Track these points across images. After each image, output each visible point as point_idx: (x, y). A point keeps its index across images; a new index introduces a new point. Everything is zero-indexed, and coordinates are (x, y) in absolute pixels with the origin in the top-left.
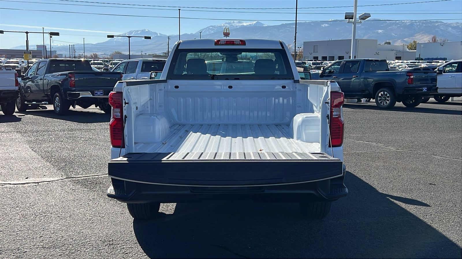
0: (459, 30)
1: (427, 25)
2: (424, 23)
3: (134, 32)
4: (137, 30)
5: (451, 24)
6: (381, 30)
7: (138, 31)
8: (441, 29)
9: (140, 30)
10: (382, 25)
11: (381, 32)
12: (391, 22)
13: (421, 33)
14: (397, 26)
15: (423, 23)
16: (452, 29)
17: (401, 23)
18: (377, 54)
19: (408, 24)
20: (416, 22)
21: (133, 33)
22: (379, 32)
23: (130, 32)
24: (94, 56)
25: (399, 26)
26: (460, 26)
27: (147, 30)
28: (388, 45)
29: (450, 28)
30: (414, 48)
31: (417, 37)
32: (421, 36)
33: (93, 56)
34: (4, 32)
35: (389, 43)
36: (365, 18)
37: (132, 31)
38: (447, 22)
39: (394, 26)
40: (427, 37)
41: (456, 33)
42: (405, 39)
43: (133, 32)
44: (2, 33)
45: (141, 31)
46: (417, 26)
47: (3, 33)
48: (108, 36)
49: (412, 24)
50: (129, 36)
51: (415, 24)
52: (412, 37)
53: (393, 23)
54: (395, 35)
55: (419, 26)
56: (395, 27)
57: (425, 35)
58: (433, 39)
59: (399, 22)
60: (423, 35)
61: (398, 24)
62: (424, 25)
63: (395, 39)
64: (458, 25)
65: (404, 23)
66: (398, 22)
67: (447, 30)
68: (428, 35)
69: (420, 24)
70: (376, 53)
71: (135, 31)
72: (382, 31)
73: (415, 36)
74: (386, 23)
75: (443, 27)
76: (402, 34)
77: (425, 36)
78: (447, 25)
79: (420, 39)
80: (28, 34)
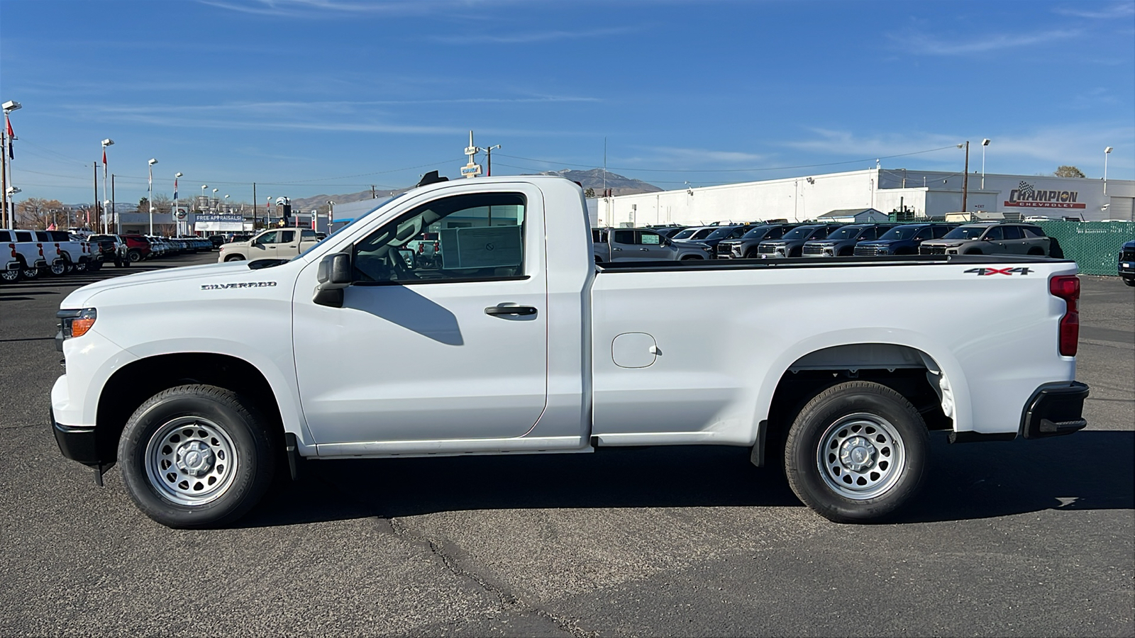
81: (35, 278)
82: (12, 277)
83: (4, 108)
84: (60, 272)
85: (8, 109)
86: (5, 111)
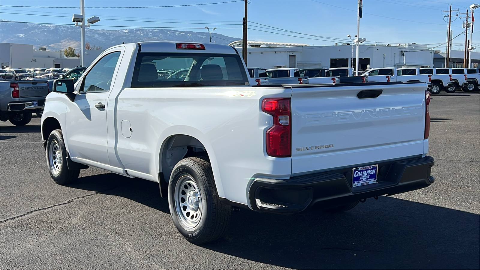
0: (105, 38)
1: (72, 31)
2: (70, 29)
5: (97, 31)
6: (22, 34)
8: (88, 36)
10: (23, 29)
11: (22, 37)
12: (33, 26)
13: (67, 39)
14: (40, 31)
15: (68, 28)
16: (99, 36)
17: (44, 28)
18: (34, 61)
19: (52, 28)
20: (61, 27)
22: (20, 36)
25: (42, 30)
26: (106, 33)
28: (43, 51)
29: (97, 35)
30: (70, 55)
31: (63, 43)
32: (68, 43)
35: (45, 49)
36: (93, 22)
38: (93, 29)
39: (37, 30)
40: (74, 44)
41: (103, 40)
42: (50, 45)
46: (62, 31)
49: (57, 28)
51: (60, 29)
52: (58, 43)
53: (36, 28)
54: (39, 40)
55: (64, 32)
56: (38, 32)
57: (72, 41)
58: (87, 46)
59: (43, 27)
60: (69, 41)
61: (41, 28)
62: (70, 31)
63: (39, 44)
64: (104, 32)
65: (48, 28)
66: (41, 26)
67: (93, 37)
68: (75, 41)
69: (65, 29)
70: (33, 59)
72: (24, 36)
73: (61, 42)
74: (28, 26)
75: (90, 34)
76: (46, 39)
77: (72, 43)
78: (93, 32)
79: (67, 45)
81: (453, 92)
82: (436, 91)
83: (471, 7)
84: (472, 89)
85: (473, 8)
86: (471, 9)
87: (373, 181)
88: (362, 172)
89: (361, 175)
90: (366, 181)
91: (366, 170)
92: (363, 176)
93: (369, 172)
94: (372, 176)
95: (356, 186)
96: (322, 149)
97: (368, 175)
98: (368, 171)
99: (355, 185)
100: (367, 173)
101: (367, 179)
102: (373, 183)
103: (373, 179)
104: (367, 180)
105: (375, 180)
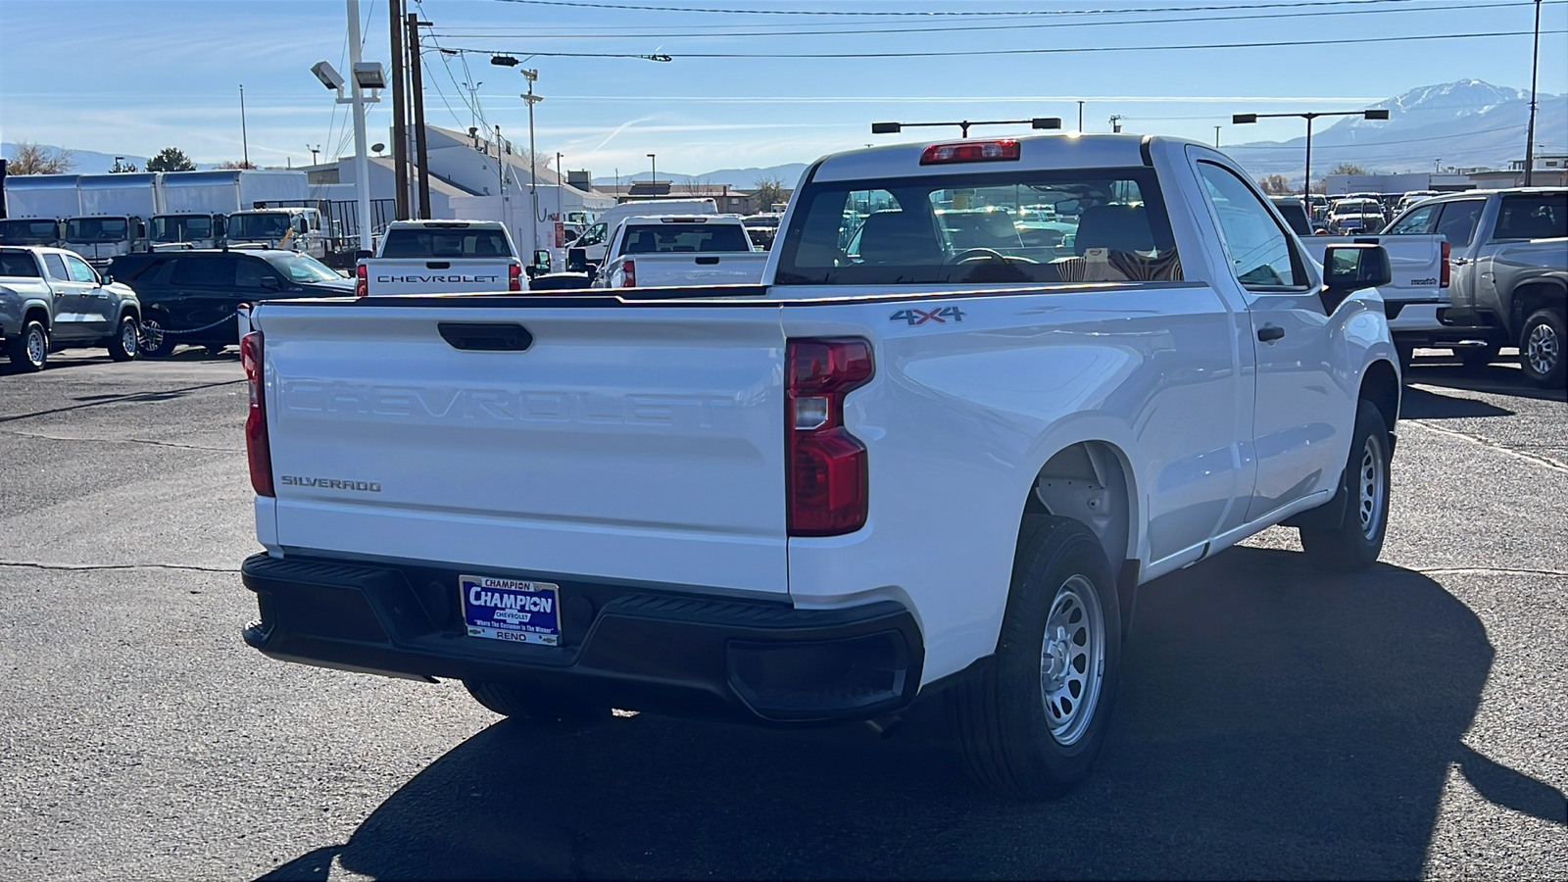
3: (1426, 92)
4: (1438, 84)
7: (1441, 87)
9: (1449, 82)
21: (1424, 96)
23: (1412, 91)
24: (1273, 184)
27: (1476, 82)
33: (1270, 185)
34: (902, 128)
37: (1418, 88)
43: (1423, 91)
44: (895, 132)
45: (1451, 85)
47: (899, 131)
48: (1234, 116)
50: (1310, 114)
71: (1429, 87)
80: (968, 130)
87: (544, 637)
88: (497, 595)
89: (496, 604)
90: (521, 630)
91: (516, 593)
92: (503, 609)
93: (528, 601)
94: (539, 619)
95: (478, 635)
96: (348, 493)
97: (522, 609)
98: (523, 597)
99: (475, 632)
100: (519, 603)
101: (521, 623)
102: (546, 643)
103: (548, 631)
104: (524, 628)
105: (554, 637)
